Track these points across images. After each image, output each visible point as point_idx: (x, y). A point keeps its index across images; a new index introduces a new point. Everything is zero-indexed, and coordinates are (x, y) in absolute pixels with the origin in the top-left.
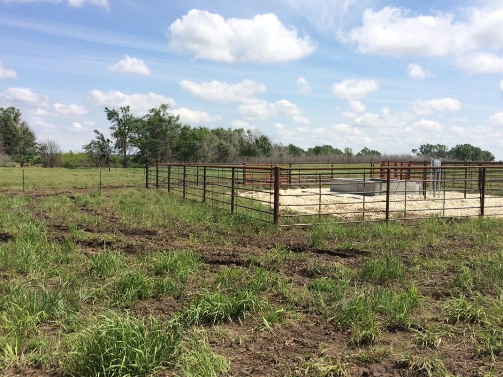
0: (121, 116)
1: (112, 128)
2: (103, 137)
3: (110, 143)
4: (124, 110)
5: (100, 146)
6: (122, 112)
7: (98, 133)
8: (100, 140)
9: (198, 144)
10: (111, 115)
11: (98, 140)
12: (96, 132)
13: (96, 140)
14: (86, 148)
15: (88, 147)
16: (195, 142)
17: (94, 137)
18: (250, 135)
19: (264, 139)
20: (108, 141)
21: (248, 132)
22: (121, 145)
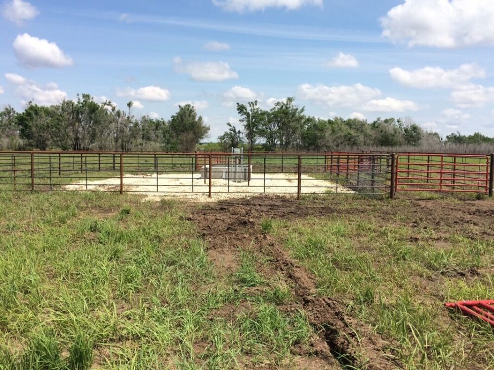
0: (249, 109)
1: (241, 121)
2: (235, 129)
3: (241, 134)
4: (252, 105)
5: (231, 137)
6: (250, 106)
7: (230, 125)
8: (232, 132)
9: (319, 134)
10: (241, 109)
11: (230, 131)
12: (229, 124)
13: (229, 132)
14: (220, 139)
15: (222, 138)
16: (316, 132)
17: (227, 129)
18: (400, 125)
19: (415, 128)
20: (239, 132)
21: (398, 121)
22: (250, 135)
